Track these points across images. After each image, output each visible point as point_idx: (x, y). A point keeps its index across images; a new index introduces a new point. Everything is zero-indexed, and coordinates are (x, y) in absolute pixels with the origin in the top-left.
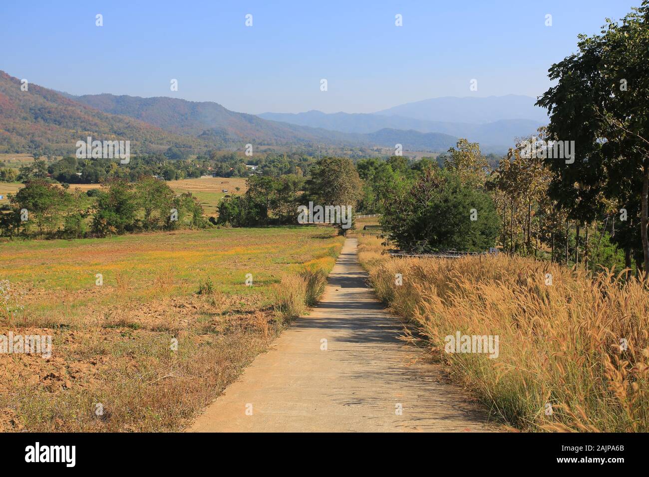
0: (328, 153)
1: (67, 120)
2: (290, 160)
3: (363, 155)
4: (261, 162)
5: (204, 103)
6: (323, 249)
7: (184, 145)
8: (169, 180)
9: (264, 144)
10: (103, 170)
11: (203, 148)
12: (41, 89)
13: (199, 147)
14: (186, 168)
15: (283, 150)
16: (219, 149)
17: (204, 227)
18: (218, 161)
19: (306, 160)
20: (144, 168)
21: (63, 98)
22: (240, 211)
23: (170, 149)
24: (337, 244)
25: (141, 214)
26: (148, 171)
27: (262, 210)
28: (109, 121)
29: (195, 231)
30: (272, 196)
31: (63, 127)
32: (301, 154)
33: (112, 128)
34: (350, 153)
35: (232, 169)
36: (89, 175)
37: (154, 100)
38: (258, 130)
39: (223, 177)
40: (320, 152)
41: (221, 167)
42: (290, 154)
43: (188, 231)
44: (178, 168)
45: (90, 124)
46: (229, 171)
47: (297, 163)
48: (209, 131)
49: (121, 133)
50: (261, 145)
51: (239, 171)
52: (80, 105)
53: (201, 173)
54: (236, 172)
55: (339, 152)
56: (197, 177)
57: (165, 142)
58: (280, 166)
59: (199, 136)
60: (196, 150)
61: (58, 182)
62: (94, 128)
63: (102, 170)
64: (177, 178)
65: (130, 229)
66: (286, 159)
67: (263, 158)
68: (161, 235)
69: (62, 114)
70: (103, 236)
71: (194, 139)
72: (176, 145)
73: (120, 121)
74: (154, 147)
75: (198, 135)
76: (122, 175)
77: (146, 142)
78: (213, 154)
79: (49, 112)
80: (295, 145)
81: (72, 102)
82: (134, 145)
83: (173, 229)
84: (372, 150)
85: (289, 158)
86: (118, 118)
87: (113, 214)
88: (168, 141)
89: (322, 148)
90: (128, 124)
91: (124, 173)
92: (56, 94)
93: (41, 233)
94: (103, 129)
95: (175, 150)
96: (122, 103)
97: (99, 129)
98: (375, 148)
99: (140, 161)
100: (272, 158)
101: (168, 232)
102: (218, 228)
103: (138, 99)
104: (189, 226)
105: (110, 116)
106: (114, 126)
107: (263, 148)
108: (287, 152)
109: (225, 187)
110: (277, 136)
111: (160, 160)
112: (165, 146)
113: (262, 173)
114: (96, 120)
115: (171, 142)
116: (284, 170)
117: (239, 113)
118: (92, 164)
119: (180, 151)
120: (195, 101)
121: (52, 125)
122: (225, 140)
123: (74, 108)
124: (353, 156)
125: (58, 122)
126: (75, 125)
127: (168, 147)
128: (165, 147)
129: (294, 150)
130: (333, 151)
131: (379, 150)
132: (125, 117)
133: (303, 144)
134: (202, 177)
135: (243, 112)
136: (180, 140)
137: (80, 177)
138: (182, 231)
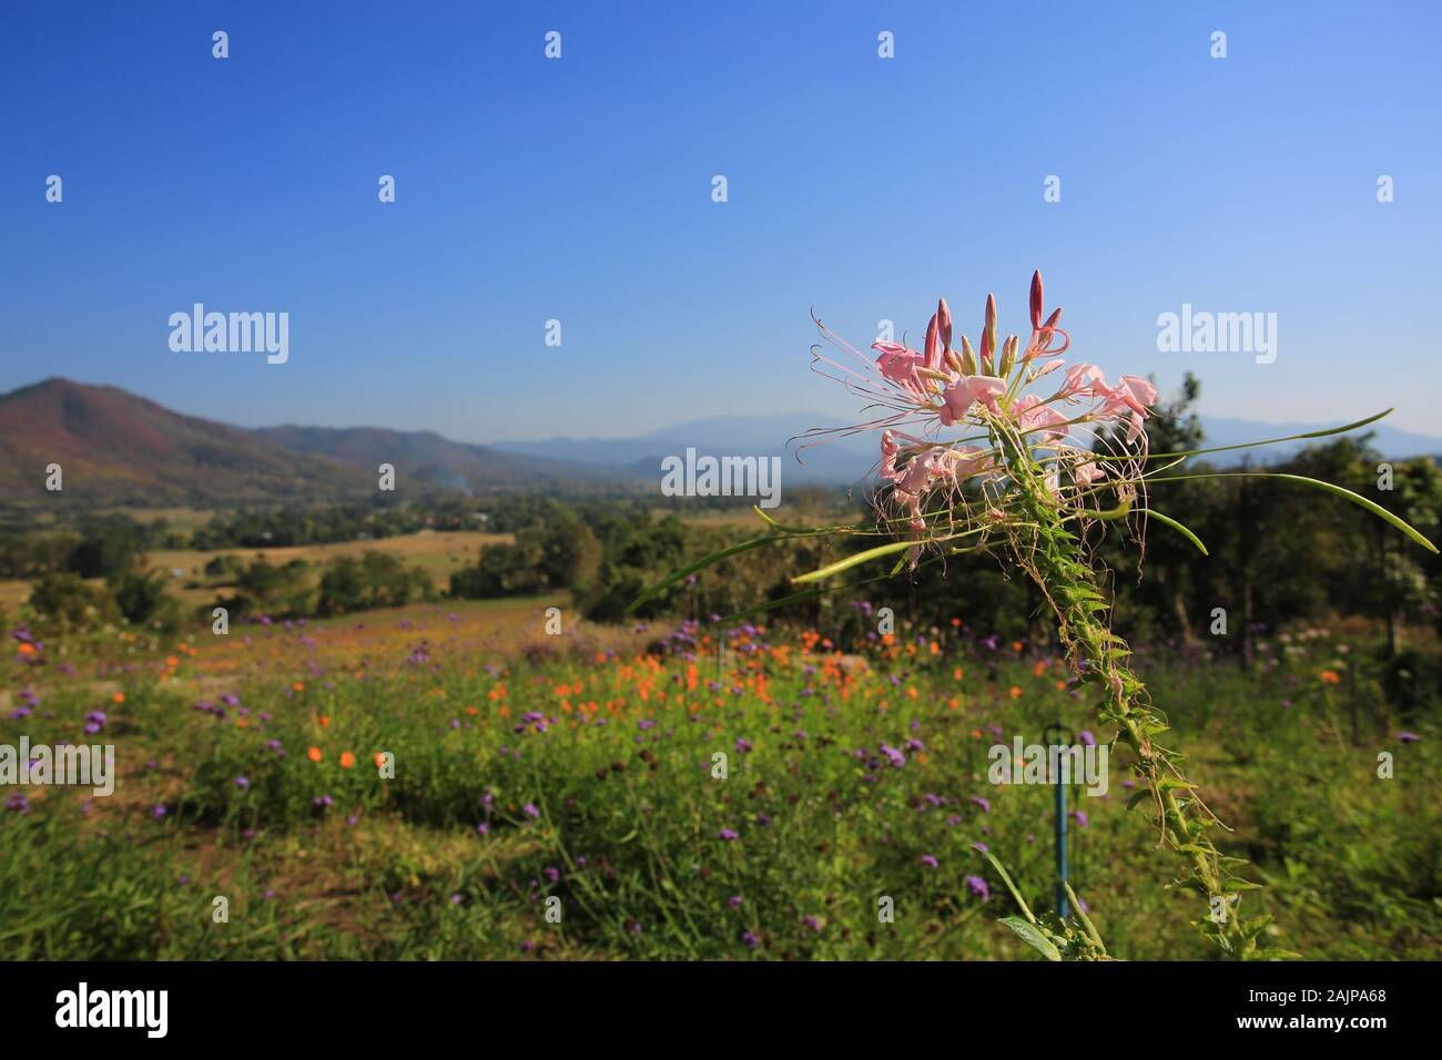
1: (239, 462)
4: (494, 509)
8: (380, 539)
9: (497, 484)
10: (296, 527)
11: (417, 491)
13: (413, 490)
14: (400, 521)
15: (521, 491)
16: (439, 492)
17: (436, 602)
18: (438, 510)
20: (348, 524)
22: (473, 583)
25: (367, 593)
26: (353, 529)
27: (496, 579)
28: (295, 460)
29: (426, 607)
30: (507, 564)
32: (543, 498)
33: (299, 470)
35: (457, 520)
36: (281, 537)
39: (446, 531)
41: (444, 519)
42: (530, 496)
43: (419, 607)
44: (390, 521)
45: (271, 466)
46: (454, 523)
47: (537, 510)
48: (423, 468)
50: (493, 485)
51: (466, 523)
53: (419, 527)
54: (463, 524)
56: (414, 533)
57: (368, 485)
58: (517, 514)
59: (412, 476)
60: (411, 494)
63: (295, 530)
66: (524, 505)
67: (497, 503)
69: (233, 454)
71: (405, 481)
73: (309, 460)
74: (354, 492)
76: (321, 535)
77: (343, 486)
78: (431, 502)
79: (216, 453)
80: (536, 483)
83: (402, 606)
85: (529, 503)
87: (341, 594)
90: (319, 463)
91: (324, 532)
95: (381, 495)
96: (311, 436)
99: (339, 513)
100: (507, 504)
101: (397, 610)
102: (450, 602)
104: (418, 601)
105: (293, 454)
106: (302, 467)
107: (495, 488)
109: (451, 545)
111: (367, 512)
112: (369, 490)
113: (494, 525)
114: (279, 461)
116: (523, 520)
118: (281, 522)
119: (389, 497)
123: (248, 446)
126: (251, 467)
131: (641, 486)
134: (421, 533)
137: (269, 539)
138: (412, 608)
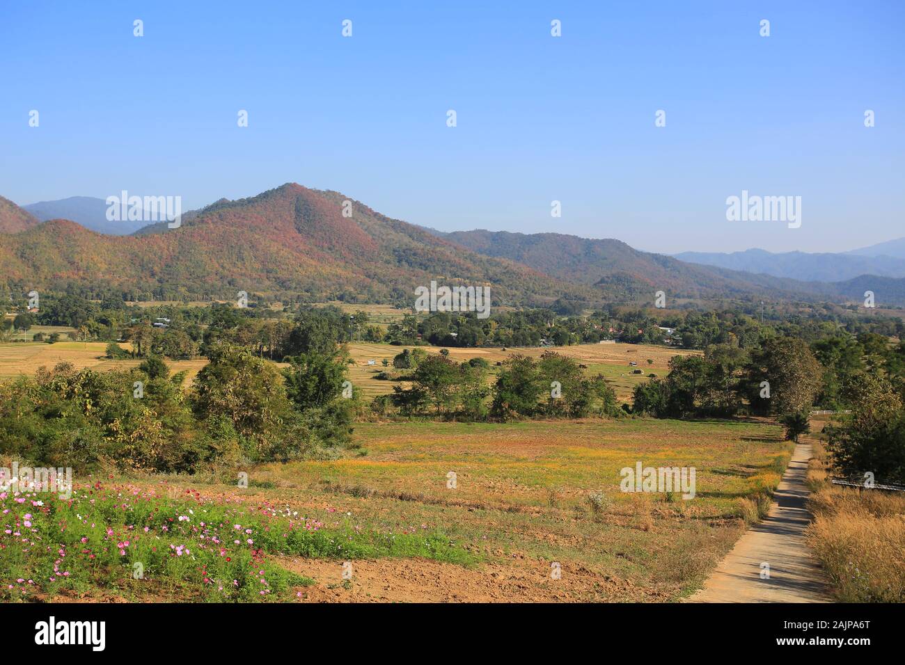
0: (775, 311)
1: (435, 264)
2: (720, 321)
3: (829, 314)
4: (680, 323)
5: (603, 241)
6: (769, 458)
7: (576, 296)
8: (561, 345)
9: (684, 297)
10: (480, 329)
11: (600, 300)
12: (407, 225)
13: (595, 299)
14: (582, 329)
15: (711, 307)
16: (622, 302)
17: (616, 416)
18: (621, 320)
19: (742, 322)
20: (530, 329)
21: (431, 236)
22: (661, 399)
23: (558, 302)
24: (785, 453)
25: (543, 398)
26: (535, 334)
27: (688, 398)
28: (484, 264)
29: (605, 420)
30: (700, 381)
31: (430, 272)
32: (736, 314)
33: (487, 274)
34: (808, 310)
35: (640, 332)
36: (465, 337)
37: (539, 237)
38: (674, 277)
39: (629, 343)
40: (764, 309)
41: (626, 330)
42: (720, 312)
43: (597, 420)
44: (571, 329)
45: (461, 269)
46: (637, 334)
47: (730, 327)
48: (608, 278)
49: (498, 280)
50: (679, 298)
51: (650, 336)
52: (450, 245)
53: (600, 337)
54: (647, 337)
55: (792, 309)
56: (595, 342)
57: (551, 292)
58: (706, 330)
59: (595, 285)
60: (591, 303)
61: (430, 344)
62: (466, 274)
63: (480, 331)
64: (570, 343)
65: (529, 413)
66: (714, 320)
67: (683, 318)
68: (566, 423)
69: (430, 256)
70: (504, 422)
71: (588, 289)
72: (566, 296)
73: (498, 264)
74: (538, 298)
75: (594, 282)
76: (503, 338)
77: (528, 292)
78: (614, 311)
79: (415, 254)
80: (727, 297)
81: (441, 241)
82: (513, 296)
83: (580, 417)
84: (844, 307)
85: (719, 319)
86: (495, 261)
87: (516, 397)
88: (556, 291)
89: (766, 303)
90: (506, 268)
91: (507, 335)
92: (424, 232)
93: (438, 413)
94: (476, 275)
95: (564, 302)
96: (500, 241)
97: (471, 274)
98: (848, 304)
99: (522, 318)
100: (695, 318)
101: (574, 420)
102: (633, 418)
103: (519, 237)
105: (485, 257)
106: (490, 272)
107: (682, 301)
108: (715, 310)
109: (633, 357)
110: (701, 285)
111: (548, 318)
112: (552, 297)
113: (681, 339)
114: (469, 264)
115: (560, 293)
116: (713, 336)
117: (649, 254)
118: (467, 322)
119: (571, 304)
120: (591, 239)
121: (417, 270)
122: (630, 290)
123: (443, 249)
124: (813, 316)
125: (424, 266)
126: (444, 269)
127: (555, 299)
128: (551, 299)
129: (726, 307)
130: (783, 308)
132: (503, 259)
133: (738, 297)
134: (602, 342)
135: (654, 252)
136: (571, 289)
137: (454, 338)
138: (590, 420)
